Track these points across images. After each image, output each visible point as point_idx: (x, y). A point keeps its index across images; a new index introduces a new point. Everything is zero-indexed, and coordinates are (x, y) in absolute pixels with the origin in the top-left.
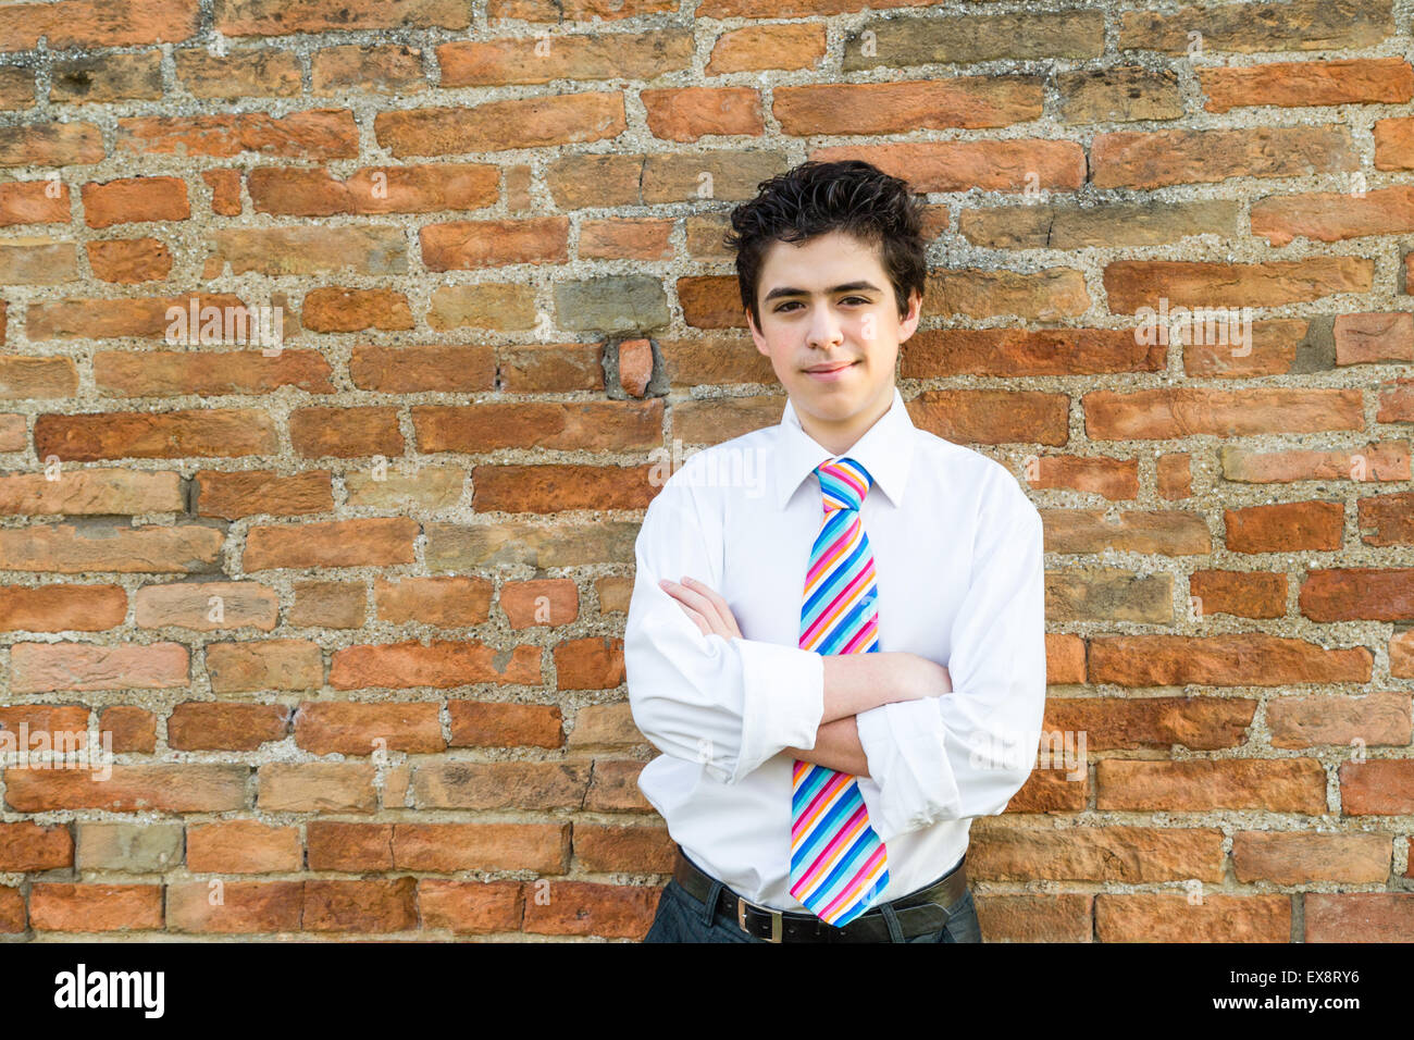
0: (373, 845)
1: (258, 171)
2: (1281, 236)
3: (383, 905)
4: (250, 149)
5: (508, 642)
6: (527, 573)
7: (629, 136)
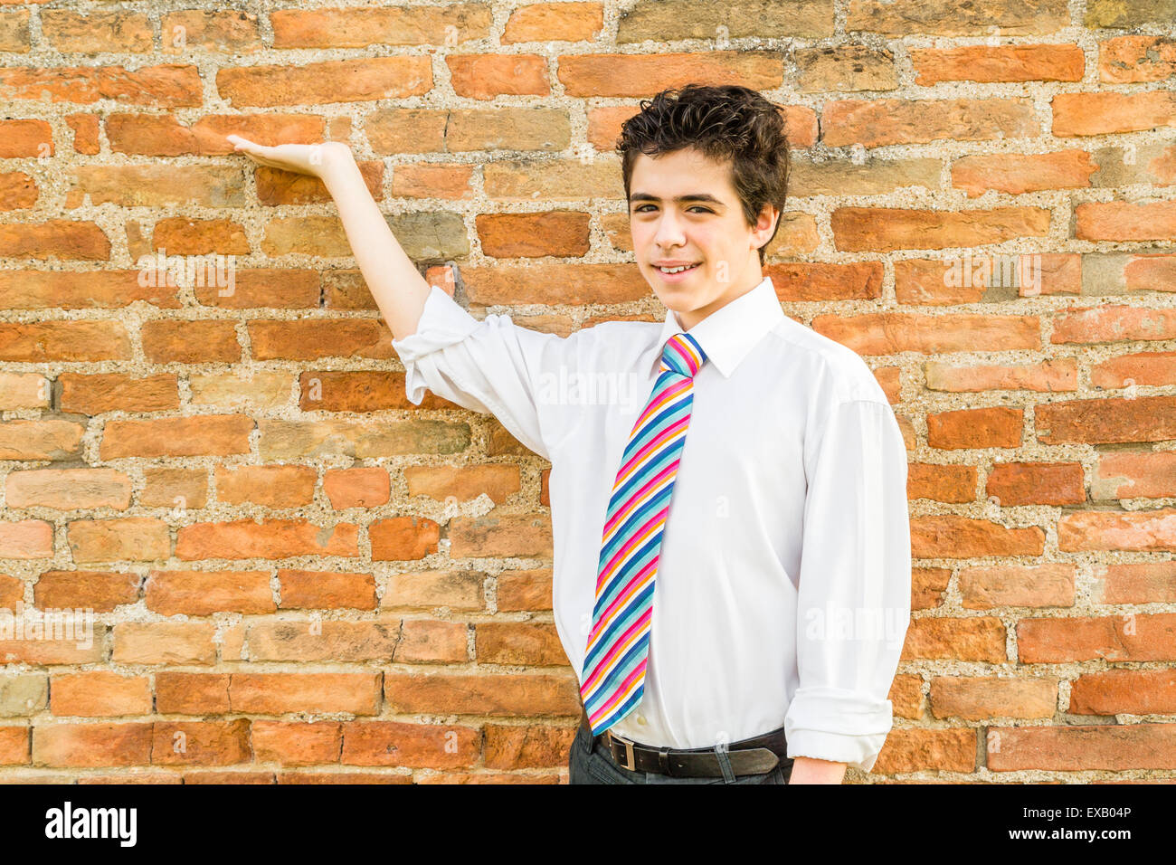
0: (213, 692)
1: (114, 116)
2: (976, 189)
3: (222, 742)
4: (108, 98)
5: (330, 521)
6: (346, 463)
7: (436, 94)
